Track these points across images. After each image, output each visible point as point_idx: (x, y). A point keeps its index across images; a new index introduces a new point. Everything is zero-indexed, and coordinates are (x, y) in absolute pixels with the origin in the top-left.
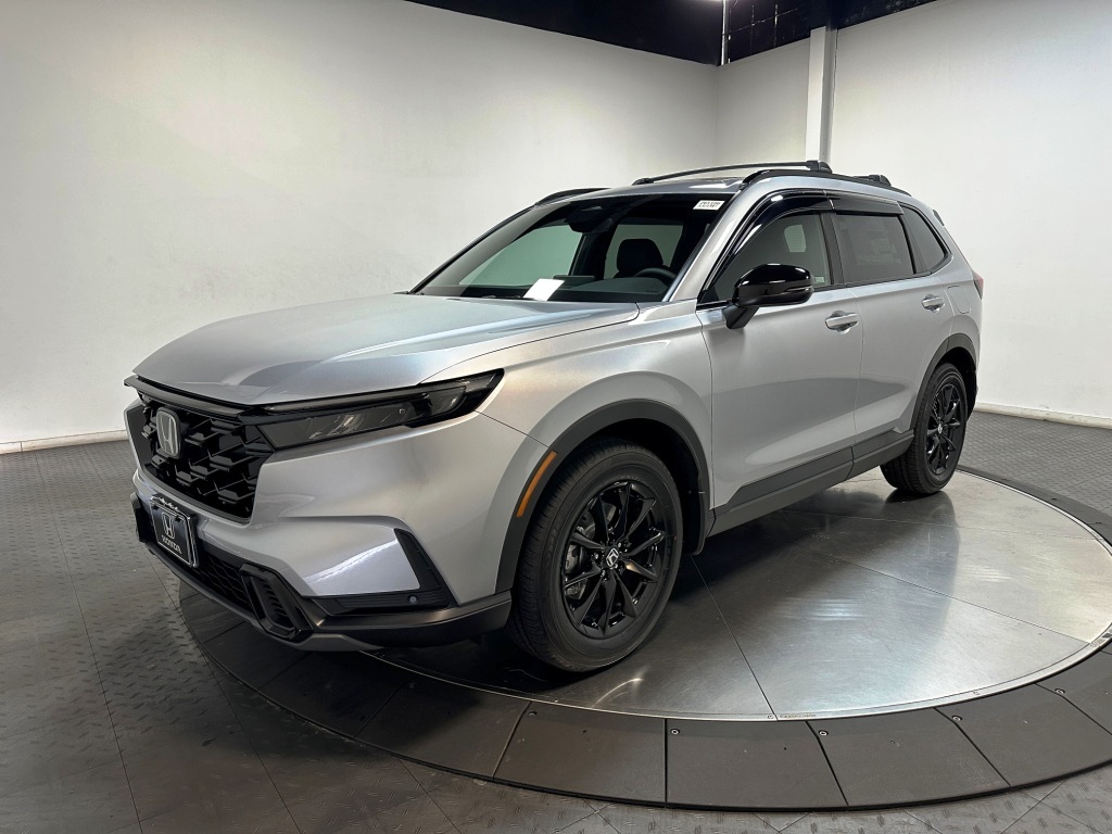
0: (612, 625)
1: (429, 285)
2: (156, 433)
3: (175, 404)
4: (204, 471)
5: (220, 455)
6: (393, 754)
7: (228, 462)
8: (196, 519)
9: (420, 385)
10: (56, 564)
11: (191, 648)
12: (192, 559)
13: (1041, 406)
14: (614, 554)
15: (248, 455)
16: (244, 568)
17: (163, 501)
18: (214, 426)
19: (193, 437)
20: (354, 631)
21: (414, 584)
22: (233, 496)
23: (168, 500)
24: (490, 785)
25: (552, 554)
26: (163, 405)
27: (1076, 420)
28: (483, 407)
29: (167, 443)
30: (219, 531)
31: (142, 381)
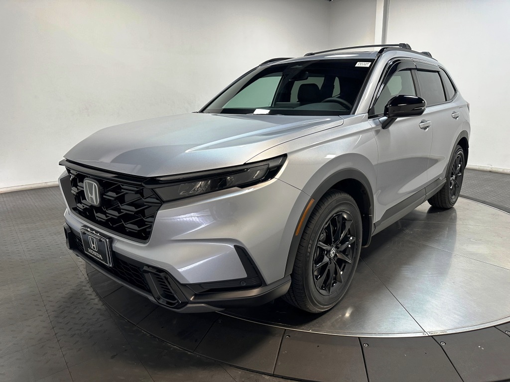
0: (333, 286)
1: (208, 108)
2: (83, 191)
3: (96, 176)
4: (116, 213)
5: (127, 205)
6: (231, 366)
7: (133, 209)
8: (111, 240)
9: (245, 164)
10: (19, 255)
11: (97, 300)
12: (110, 263)
13: (488, 165)
14: (333, 251)
15: (146, 205)
16: (145, 268)
17: (89, 230)
18: (123, 189)
19: (107, 194)
20: (209, 302)
21: (244, 275)
22: (135, 227)
23: (92, 229)
24: (271, 378)
25: (310, 253)
26: (87, 177)
27: (505, 171)
28: (278, 176)
29: (92, 198)
30: (126, 247)
31: (69, 162)
